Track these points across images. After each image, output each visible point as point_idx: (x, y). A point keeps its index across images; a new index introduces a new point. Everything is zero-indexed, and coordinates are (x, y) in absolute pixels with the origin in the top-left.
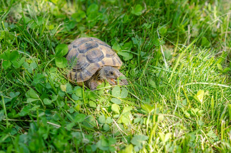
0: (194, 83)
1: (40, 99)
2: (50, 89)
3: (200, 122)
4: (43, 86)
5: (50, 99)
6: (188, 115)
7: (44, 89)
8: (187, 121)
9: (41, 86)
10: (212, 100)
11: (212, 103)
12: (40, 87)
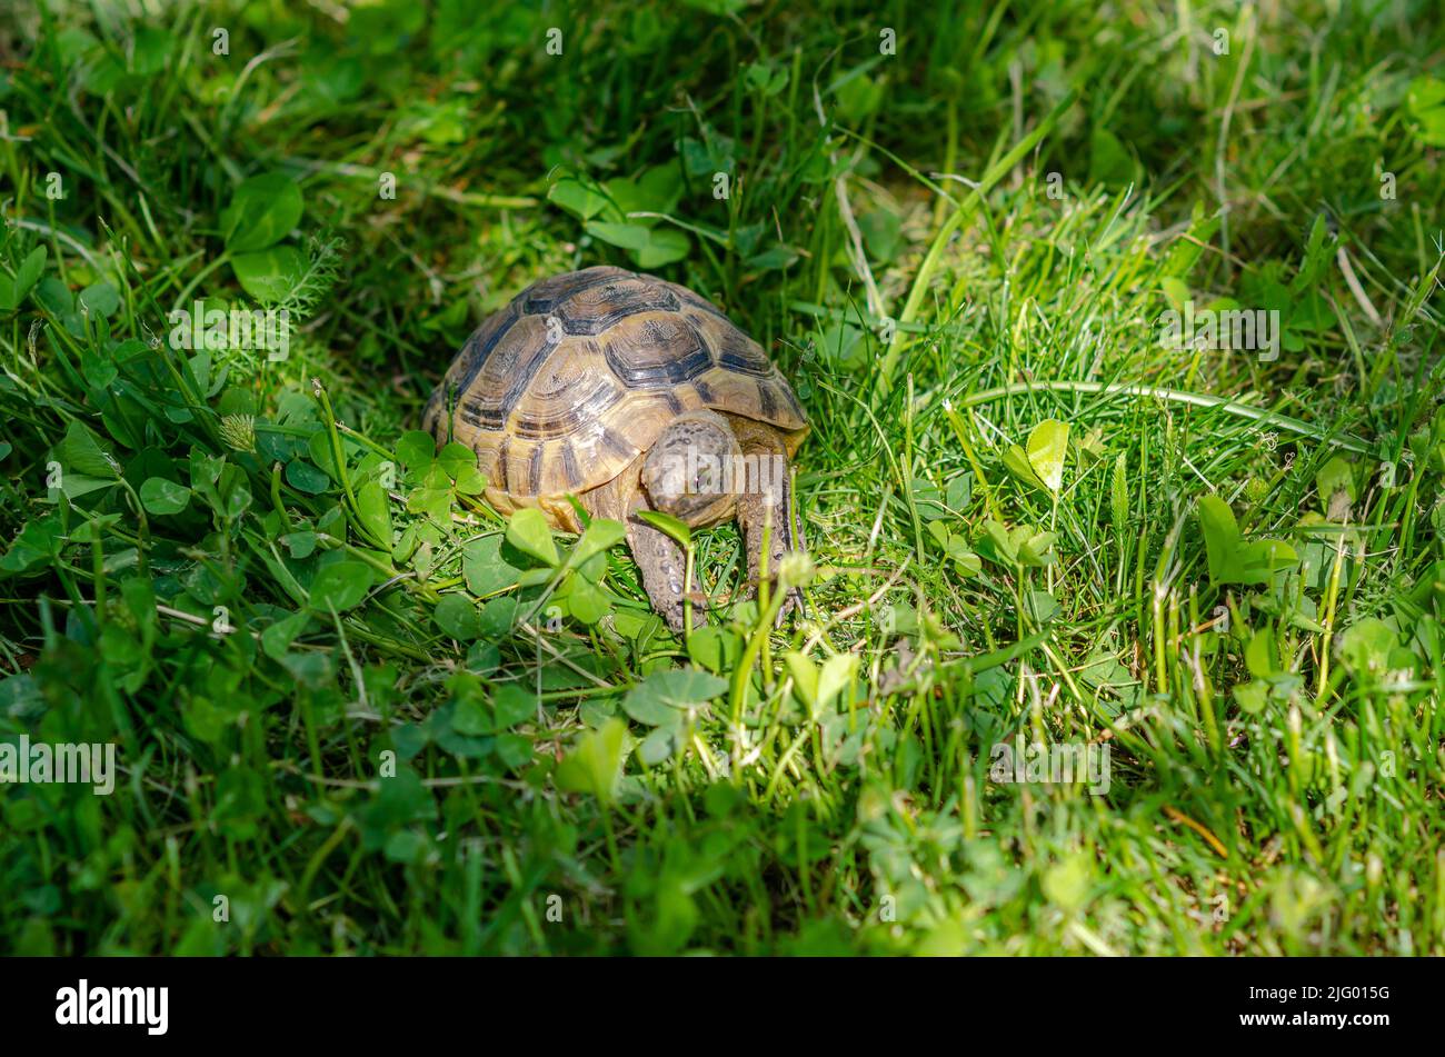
0: (1022, 387)
1: (123, 481)
2: (186, 426)
3: (1039, 604)
4: (147, 411)
5: (186, 480)
6: (969, 561)
7: (151, 428)
8: (971, 600)
9: (137, 413)
10: (1115, 480)
11: (1120, 499)
12: (133, 419)
